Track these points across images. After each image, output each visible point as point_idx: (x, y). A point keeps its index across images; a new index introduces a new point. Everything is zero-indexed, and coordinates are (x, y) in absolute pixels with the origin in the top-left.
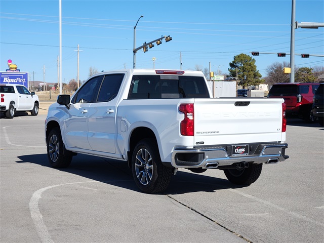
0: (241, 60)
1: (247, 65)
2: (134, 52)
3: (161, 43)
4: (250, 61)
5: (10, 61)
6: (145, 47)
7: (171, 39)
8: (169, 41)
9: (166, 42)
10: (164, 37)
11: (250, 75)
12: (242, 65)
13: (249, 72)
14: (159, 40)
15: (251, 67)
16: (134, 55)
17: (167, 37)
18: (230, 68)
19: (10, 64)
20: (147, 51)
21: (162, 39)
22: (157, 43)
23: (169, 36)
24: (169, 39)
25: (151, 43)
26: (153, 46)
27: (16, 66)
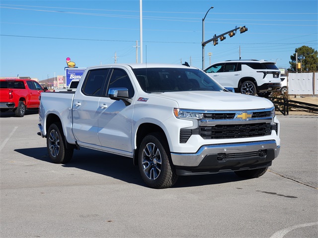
0: (303, 52)
1: (309, 57)
2: (203, 45)
3: (234, 34)
4: (312, 53)
5: (68, 59)
6: (215, 40)
7: (246, 30)
8: (244, 32)
9: (241, 33)
10: (239, 28)
11: (312, 68)
12: (304, 58)
13: (311, 64)
14: (232, 31)
15: (314, 59)
16: (203, 48)
17: (242, 28)
18: (291, 61)
19: (68, 61)
20: (217, 44)
21: (236, 30)
22: (230, 35)
23: (244, 27)
24: (244, 30)
25: (223, 35)
26: (224, 38)
27: (74, 64)
